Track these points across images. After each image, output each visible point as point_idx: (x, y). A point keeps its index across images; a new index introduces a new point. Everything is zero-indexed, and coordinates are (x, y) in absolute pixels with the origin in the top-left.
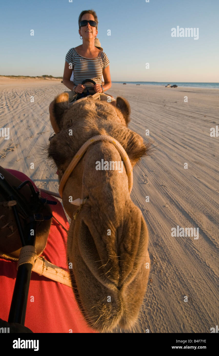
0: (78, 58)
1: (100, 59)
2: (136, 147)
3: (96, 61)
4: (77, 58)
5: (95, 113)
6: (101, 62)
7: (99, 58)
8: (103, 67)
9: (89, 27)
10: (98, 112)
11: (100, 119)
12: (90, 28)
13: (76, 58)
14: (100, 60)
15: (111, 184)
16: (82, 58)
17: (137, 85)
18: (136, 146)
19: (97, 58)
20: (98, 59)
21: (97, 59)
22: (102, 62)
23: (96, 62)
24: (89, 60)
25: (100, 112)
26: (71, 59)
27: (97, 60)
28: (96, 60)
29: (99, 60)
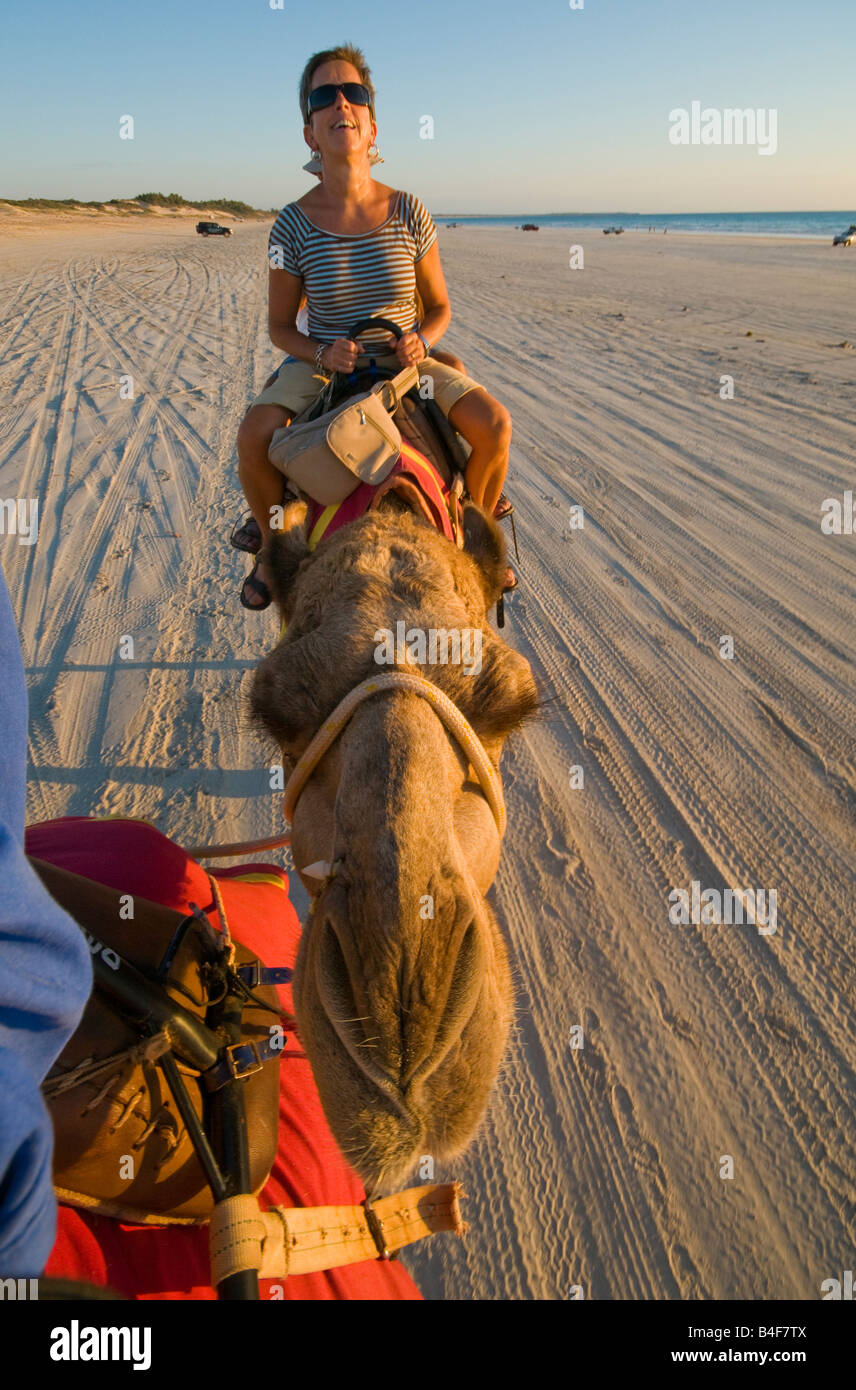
0: (316, 241)
1: (400, 226)
2: (500, 698)
3: (387, 237)
4: (314, 245)
5: (386, 585)
6: (406, 236)
7: (393, 223)
8: (414, 253)
9: (344, 108)
10: (397, 582)
11: (401, 605)
12: (347, 112)
13: (310, 243)
14: (399, 229)
15: (397, 833)
16: (331, 239)
17: (606, 232)
18: (498, 696)
19: (389, 226)
20: (392, 230)
21: (387, 230)
22: (411, 238)
23: (387, 244)
24: (360, 243)
25: (402, 580)
26: (292, 250)
27: (389, 234)
28: (385, 234)
29: (396, 233)
